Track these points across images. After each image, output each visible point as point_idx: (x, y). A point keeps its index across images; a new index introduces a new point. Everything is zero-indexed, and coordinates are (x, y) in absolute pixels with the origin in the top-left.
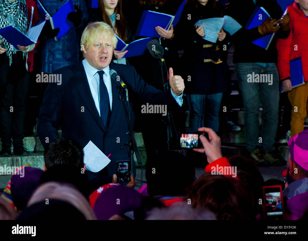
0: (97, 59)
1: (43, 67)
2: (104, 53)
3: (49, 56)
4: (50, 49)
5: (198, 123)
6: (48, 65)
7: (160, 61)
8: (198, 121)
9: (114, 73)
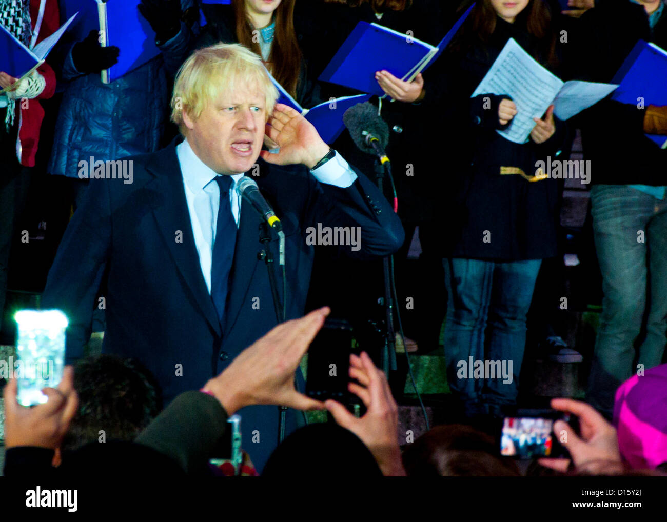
0: (224, 144)
1: (55, 157)
2: (247, 129)
3: (74, 129)
4: (78, 110)
5: (472, 335)
6: (69, 154)
7: (376, 161)
8: (472, 331)
9: (250, 188)
